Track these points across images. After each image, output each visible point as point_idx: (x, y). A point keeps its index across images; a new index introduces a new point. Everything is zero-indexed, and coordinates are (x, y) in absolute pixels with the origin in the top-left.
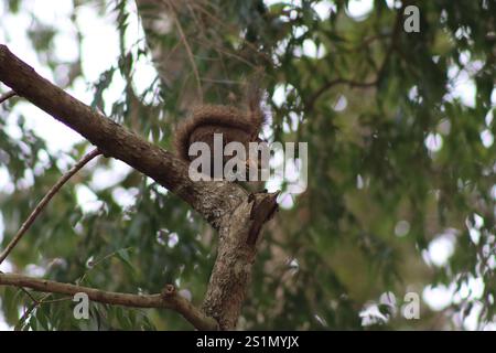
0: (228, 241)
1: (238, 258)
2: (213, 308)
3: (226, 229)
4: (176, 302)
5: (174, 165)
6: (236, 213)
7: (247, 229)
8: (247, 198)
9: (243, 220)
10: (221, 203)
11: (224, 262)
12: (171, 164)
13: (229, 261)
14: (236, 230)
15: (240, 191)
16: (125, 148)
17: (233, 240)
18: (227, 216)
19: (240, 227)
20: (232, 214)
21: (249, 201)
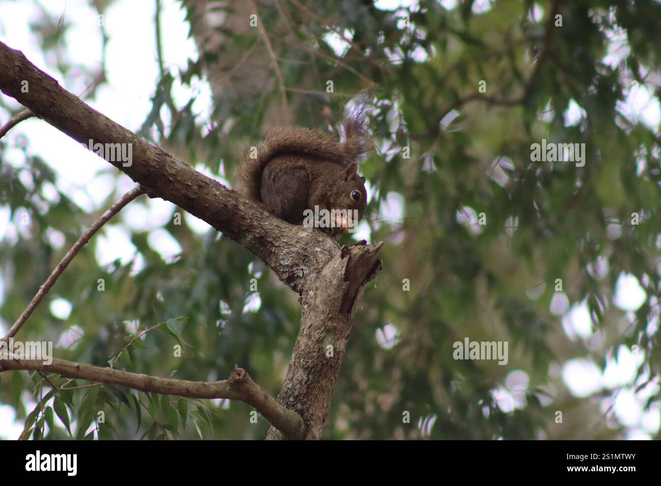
0: (314, 308)
1: (328, 331)
2: (296, 398)
3: (311, 293)
4: (248, 390)
5: (242, 207)
6: (326, 271)
7: (341, 294)
8: (339, 253)
9: (335, 282)
10: (304, 258)
11: (309, 337)
12: (236, 206)
13: (316, 335)
14: (326, 295)
15: (329, 243)
16: (178, 186)
17: (321, 307)
18: (314, 275)
19: (331, 291)
20: (319, 272)
21: (343, 256)
